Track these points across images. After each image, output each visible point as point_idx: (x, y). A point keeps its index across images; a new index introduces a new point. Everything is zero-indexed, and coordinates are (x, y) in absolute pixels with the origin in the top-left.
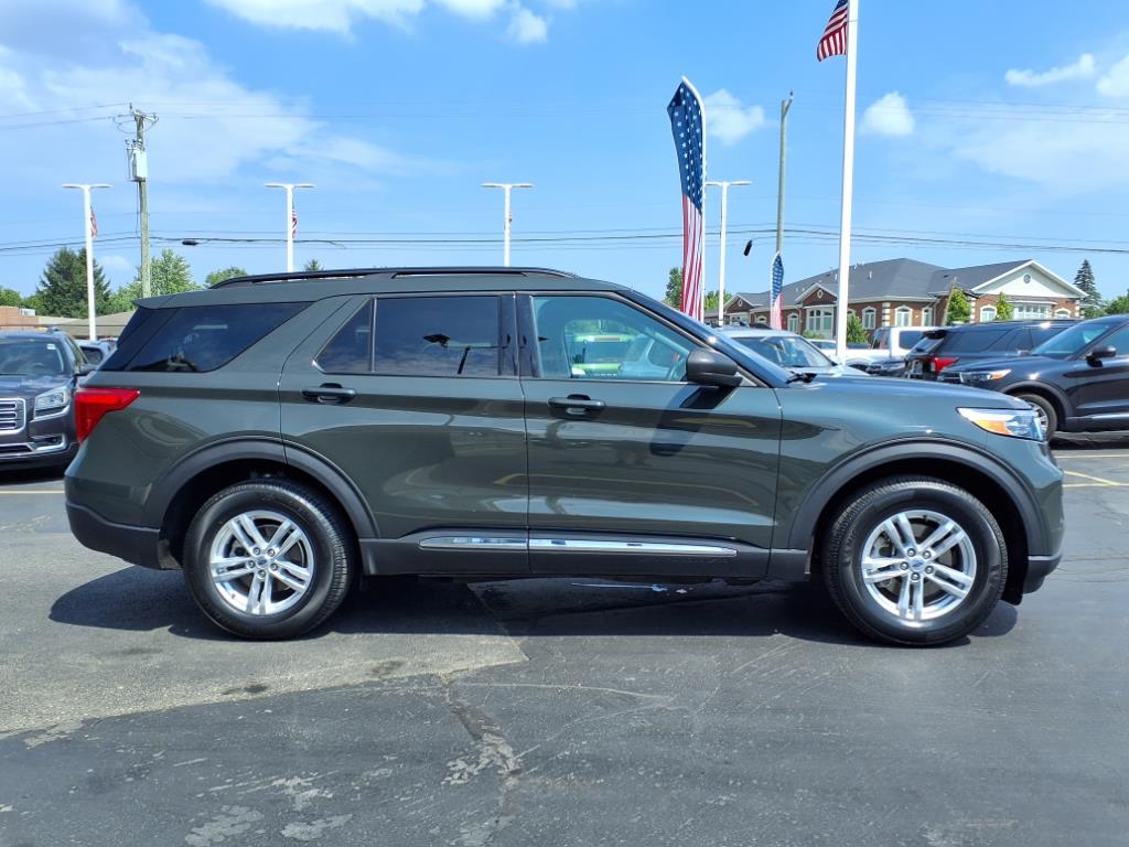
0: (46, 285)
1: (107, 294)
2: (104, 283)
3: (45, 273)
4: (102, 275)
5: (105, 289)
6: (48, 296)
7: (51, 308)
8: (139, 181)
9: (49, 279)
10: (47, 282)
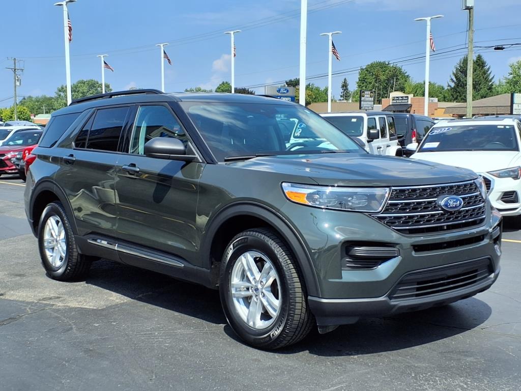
0: (453, 81)
1: (492, 85)
2: (490, 77)
3: (453, 73)
4: (489, 72)
5: (491, 81)
6: (454, 88)
7: (455, 96)
8: (469, 9)
9: (456, 77)
10: (455, 79)
